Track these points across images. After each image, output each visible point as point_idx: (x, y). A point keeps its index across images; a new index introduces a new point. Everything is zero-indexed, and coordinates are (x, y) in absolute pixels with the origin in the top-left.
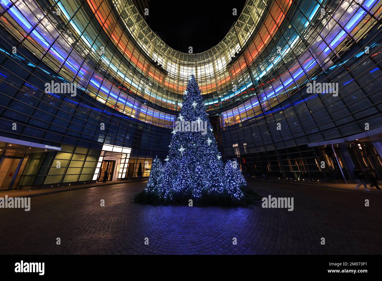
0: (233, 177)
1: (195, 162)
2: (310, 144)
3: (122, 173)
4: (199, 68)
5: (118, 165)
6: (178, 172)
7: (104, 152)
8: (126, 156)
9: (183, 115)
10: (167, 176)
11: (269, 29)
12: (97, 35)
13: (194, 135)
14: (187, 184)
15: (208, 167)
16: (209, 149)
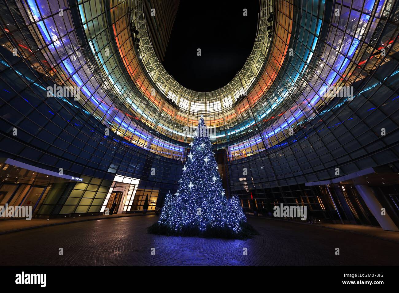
0: (232, 212)
1: (202, 198)
2: (308, 183)
3: (128, 205)
4: (208, 104)
5: (125, 197)
6: (187, 206)
7: (115, 182)
8: (134, 188)
9: (192, 154)
10: (178, 210)
11: (266, 82)
12: (125, 83)
13: (201, 172)
14: (194, 217)
15: (213, 203)
16: (214, 186)
